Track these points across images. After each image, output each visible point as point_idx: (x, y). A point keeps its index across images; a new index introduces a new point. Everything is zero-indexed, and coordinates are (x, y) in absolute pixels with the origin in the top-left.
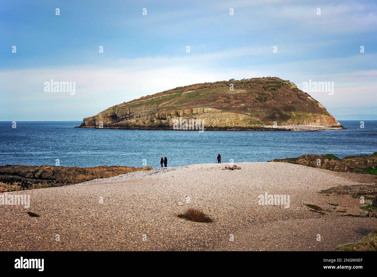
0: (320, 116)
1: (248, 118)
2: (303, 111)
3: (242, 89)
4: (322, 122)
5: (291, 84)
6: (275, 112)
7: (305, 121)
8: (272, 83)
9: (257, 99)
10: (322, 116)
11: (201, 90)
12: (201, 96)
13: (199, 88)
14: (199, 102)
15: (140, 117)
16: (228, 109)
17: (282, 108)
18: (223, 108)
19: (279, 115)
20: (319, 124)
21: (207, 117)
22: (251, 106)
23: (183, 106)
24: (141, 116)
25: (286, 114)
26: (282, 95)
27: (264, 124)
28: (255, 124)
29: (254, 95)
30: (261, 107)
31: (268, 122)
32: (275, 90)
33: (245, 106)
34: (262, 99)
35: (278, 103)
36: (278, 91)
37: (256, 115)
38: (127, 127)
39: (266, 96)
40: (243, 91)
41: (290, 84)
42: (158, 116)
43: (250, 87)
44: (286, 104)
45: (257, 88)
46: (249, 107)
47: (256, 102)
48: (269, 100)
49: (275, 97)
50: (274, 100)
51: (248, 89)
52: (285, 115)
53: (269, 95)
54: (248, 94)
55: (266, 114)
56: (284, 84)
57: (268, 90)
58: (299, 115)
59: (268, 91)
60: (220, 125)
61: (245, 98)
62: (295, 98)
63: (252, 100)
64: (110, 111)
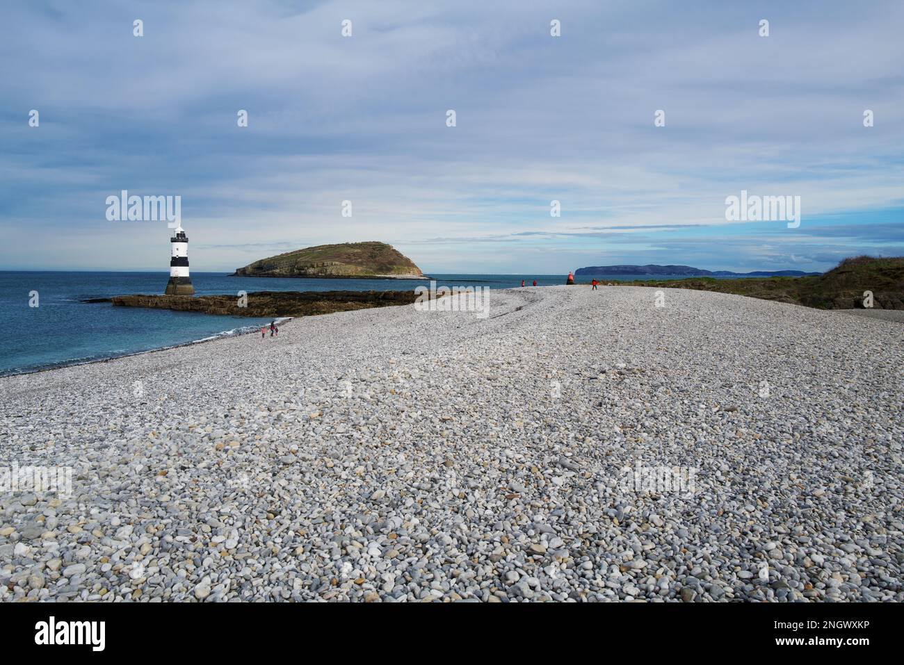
1: (364, 270)
3: (358, 249)
4: (415, 273)
6: (382, 265)
7: (403, 272)
8: (378, 245)
11: (328, 249)
12: (329, 253)
14: (328, 258)
16: (350, 263)
17: (387, 263)
18: (346, 262)
19: (385, 268)
20: (411, 274)
21: (335, 269)
22: (366, 261)
23: (316, 261)
25: (390, 267)
26: (385, 254)
27: (376, 274)
29: (367, 254)
30: (372, 262)
33: (362, 261)
34: (373, 256)
35: (384, 259)
37: (370, 268)
38: (274, 276)
39: (375, 254)
40: (359, 251)
42: (298, 268)
44: (389, 261)
45: (369, 249)
47: (369, 258)
48: (378, 257)
50: (381, 257)
51: (362, 249)
54: (363, 253)
55: (376, 267)
58: (399, 268)
59: (375, 251)
61: (361, 256)
63: (366, 257)
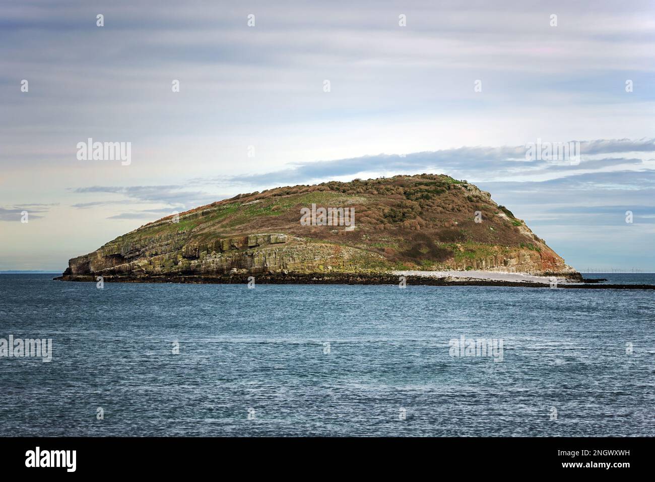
0: (517, 252)
1: (361, 256)
2: (481, 240)
3: (359, 196)
4: (522, 264)
5: (468, 188)
6: (422, 242)
7: (484, 262)
8: (426, 185)
9: (385, 217)
10: (523, 252)
11: (279, 197)
12: (273, 210)
13: (275, 195)
14: (267, 223)
15: (156, 254)
16: (321, 236)
17: (437, 234)
18: (310, 234)
19: (427, 251)
20: (514, 268)
21: (275, 253)
22: (371, 231)
23: (233, 232)
24: (159, 252)
25: (442, 247)
26: (441, 209)
27: (394, 268)
28: (373, 267)
29: (380, 208)
30: (392, 233)
31: (402, 264)
32: (427, 198)
33: (358, 230)
34: (396, 216)
35: (429, 225)
36: (434, 200)
37: (379, 249)
39: (405, 210)
41: (466, 187)
42: (187, 252)
43: (376, 192)
44: (448, 228)
45: (392, 194)
46: (365, 232)
47: (382, 222)
48: (411, 218)
49: (424, 213)
50: (422, 218)
51: (372, 195)
52: (440, 250)
53: (412, 209)
54: (369, 205)
55: (401, 246)
56: (452, 187)
57: (413, 197)
58: (472, 251)
59: (412, 200)
60: (302, 269)
61: (360, 214)
62: (466, 215)
63: (374, 218)
64: (117, 243)
